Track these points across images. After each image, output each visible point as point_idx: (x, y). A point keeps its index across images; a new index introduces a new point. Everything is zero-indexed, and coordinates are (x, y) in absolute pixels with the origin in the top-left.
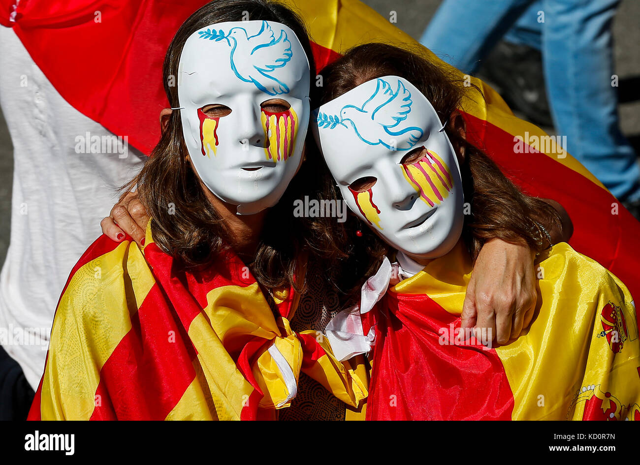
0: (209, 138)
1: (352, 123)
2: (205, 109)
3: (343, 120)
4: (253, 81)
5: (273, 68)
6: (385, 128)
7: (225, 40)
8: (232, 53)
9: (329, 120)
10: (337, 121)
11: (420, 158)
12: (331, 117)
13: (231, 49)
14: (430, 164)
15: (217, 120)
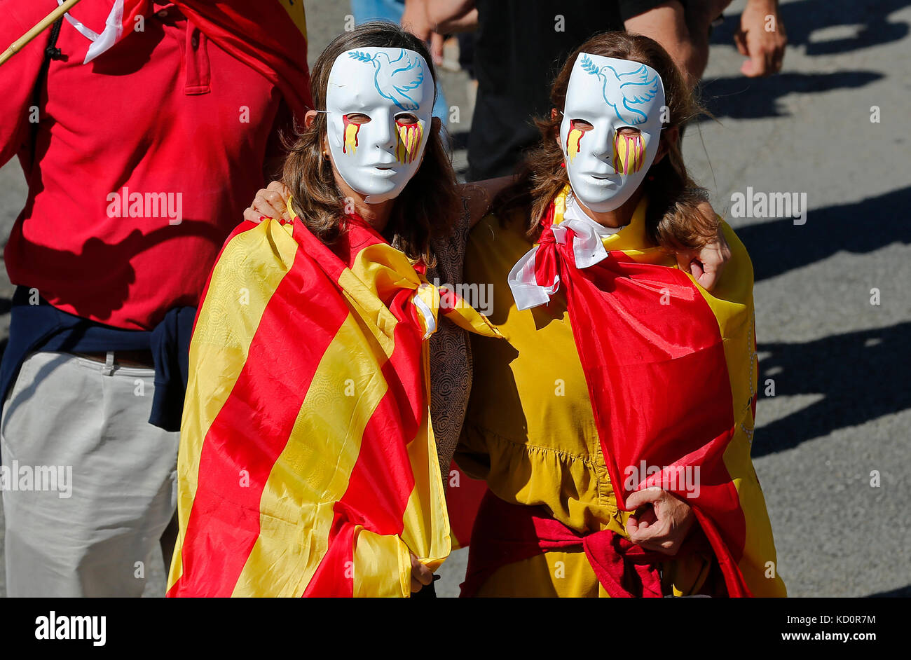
0: (351, 140)
1: (605, 80)
2: (349, 116)
3: (600, 74)
4: (392, 98)
5: (408, 88)
6: (625, 99)
7: (371, 61)
8: (376, 73)
9: (591, 67)
10: (596, 72)
11: (632, 136)
12: (594, 66)
13: (375, 69)
14: (635, 145)
15: (359, 126)
